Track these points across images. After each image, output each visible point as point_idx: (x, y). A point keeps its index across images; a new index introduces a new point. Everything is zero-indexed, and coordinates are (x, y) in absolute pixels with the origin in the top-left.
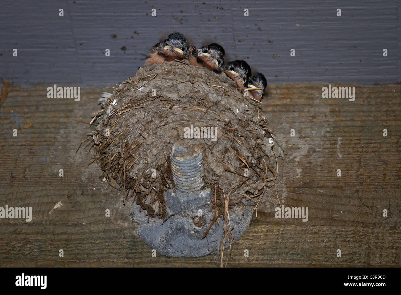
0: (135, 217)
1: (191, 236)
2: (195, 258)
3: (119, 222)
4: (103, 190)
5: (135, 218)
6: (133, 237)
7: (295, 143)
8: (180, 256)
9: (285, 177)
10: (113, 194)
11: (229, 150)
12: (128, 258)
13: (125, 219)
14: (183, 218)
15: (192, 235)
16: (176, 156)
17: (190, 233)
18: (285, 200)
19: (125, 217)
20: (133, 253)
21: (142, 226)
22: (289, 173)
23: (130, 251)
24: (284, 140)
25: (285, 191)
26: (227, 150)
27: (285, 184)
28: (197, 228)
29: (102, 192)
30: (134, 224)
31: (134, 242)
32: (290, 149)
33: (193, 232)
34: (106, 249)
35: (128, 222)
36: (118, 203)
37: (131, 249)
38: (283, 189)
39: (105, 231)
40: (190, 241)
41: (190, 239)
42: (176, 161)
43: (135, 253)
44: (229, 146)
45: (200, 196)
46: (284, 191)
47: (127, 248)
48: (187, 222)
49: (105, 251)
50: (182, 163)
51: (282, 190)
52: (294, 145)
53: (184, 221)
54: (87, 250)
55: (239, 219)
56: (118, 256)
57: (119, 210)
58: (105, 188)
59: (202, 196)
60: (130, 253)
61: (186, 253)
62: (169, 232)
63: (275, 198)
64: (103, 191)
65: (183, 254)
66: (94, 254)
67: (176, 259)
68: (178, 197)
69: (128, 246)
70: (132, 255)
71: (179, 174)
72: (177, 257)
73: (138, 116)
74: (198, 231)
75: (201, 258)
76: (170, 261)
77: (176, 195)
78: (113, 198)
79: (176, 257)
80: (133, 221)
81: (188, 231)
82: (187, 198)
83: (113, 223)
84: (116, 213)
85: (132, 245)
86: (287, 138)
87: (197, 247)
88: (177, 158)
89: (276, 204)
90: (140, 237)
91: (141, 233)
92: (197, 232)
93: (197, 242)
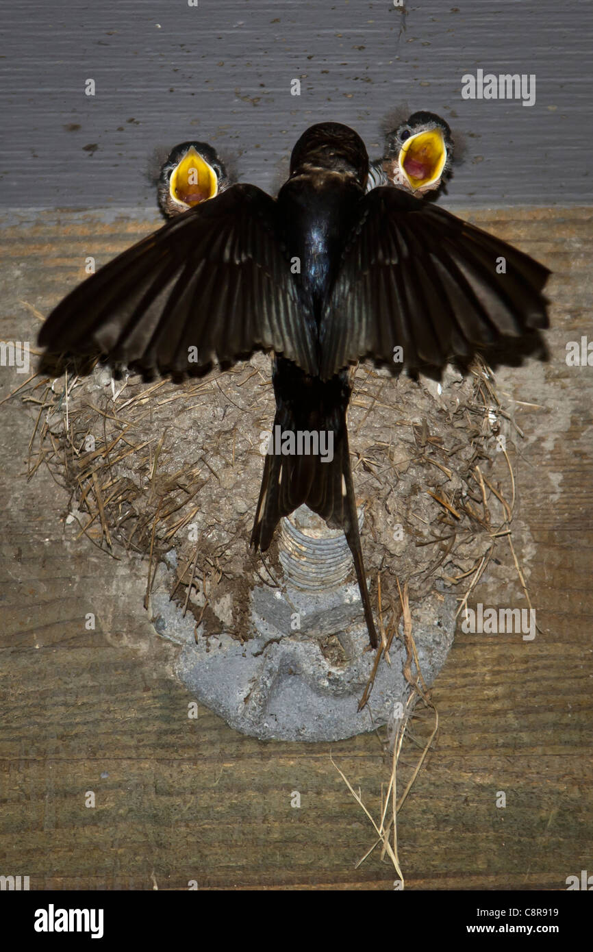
0: (168, 629)
1: (319, 691)
2: (330, 743)
3: (125, 640)
4: (68, 544)
5: (167, 633)
6: (167, 683)
7: (537, 396)
8: (294, 740)
9: (524, 498)
10: (98, 558)
11: (419, 488)
12: (163, 747)
13: (140, 633)
14: (295, 642)
15: (324, 689)
16: (303, 527)
17: (319, 685)
18: (531, 569)
19: (137, 624)
20: (173, 732)
21: (190, 656)
22: (533, 487)
23: (165, 727)
24: (508, 385)
25: (529, 541)
26: (415, 489)
27: (527, 521)
28: (333, 670)
29: (68, 549)
30: (164, 645)
31: (171, 699)
32: (526, 413)
33: (327, 684)
34: (106, 720)
35: (148, 642)
36: (114, 582)
37: (168, 720)
38: (523, 536)
39: (93, 669)
40: (314, 699)
41: (314, 695)
42: (301, 536)
43: (180, 731)
44: (421, 481)
45: (347, 601)
46: (525, 541)
47: (157, 718)
48: (307, 652)
49: (103, 727)
50: (318, 542)
51: (521, 540)
52: (535, 400)
53: (298, 651)
54: (58, 724)
55: (434, 641)
56: (139, 741)
57: (121, 604)
58: (74, 539)
59: (351, 600)
60: (166, 732)
61: (310, 731)
62: (265, 683)
63: (506, 564)
64: (71, 547)
65: (301, 735)
66: (76, 735)
67: (283, 747)
68: (291, 605)
69: (158, 713)
70: (171, 739)
71: (305, 559)
72: (286, 742)
73: (195, 415)
74: (338, 680)
75: (344, 745)
76: (270, 754)
77: (287, 599)
78: (99, 567)
79: (282, 742)
80: (160, 639)
81: (314, 679)
82: (315, 607)
83: (109, 645)
84: (113, 613)
85: (167, 708)
86: (513, 381)
87: (336, 717)
88: (305, 532)
89: (511, 581)
90: (184, 686)
91: (188, 676)
92: (335, 681)
93: (333, 703)
